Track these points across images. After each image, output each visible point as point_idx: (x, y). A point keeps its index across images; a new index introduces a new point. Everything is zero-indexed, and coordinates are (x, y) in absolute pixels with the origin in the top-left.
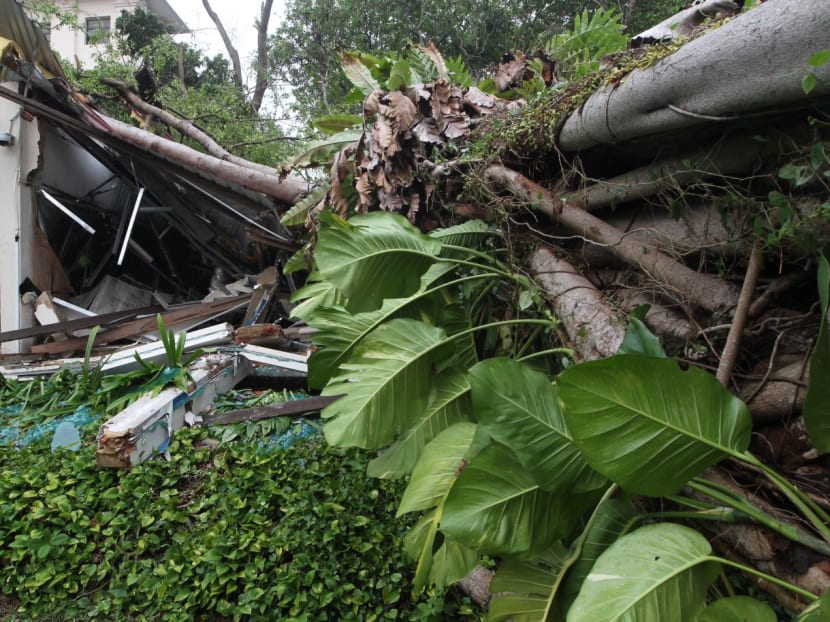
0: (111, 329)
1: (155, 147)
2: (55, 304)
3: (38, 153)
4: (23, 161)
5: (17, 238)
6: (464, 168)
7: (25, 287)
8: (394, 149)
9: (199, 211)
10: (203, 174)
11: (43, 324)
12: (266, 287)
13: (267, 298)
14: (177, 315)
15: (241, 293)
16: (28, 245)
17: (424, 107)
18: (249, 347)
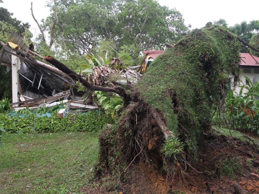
0: (36, 102)
1: (44, 65)
2: (24, 97)
3: (20, 66)
4: (17, 68)
5: (16, 84)
6: (108, 83)
7: (18, 93)
8: (98, 76)
9: (52, 78)
10: (55, 72)
11: (22, 101)
12: (69, 93)
13: (68, 95)
14: (50, 99)
15: (62, 95)
16: (19, 85)
17: (102, 71)
18: (71, 103)
